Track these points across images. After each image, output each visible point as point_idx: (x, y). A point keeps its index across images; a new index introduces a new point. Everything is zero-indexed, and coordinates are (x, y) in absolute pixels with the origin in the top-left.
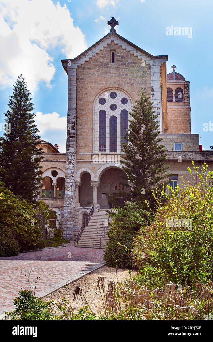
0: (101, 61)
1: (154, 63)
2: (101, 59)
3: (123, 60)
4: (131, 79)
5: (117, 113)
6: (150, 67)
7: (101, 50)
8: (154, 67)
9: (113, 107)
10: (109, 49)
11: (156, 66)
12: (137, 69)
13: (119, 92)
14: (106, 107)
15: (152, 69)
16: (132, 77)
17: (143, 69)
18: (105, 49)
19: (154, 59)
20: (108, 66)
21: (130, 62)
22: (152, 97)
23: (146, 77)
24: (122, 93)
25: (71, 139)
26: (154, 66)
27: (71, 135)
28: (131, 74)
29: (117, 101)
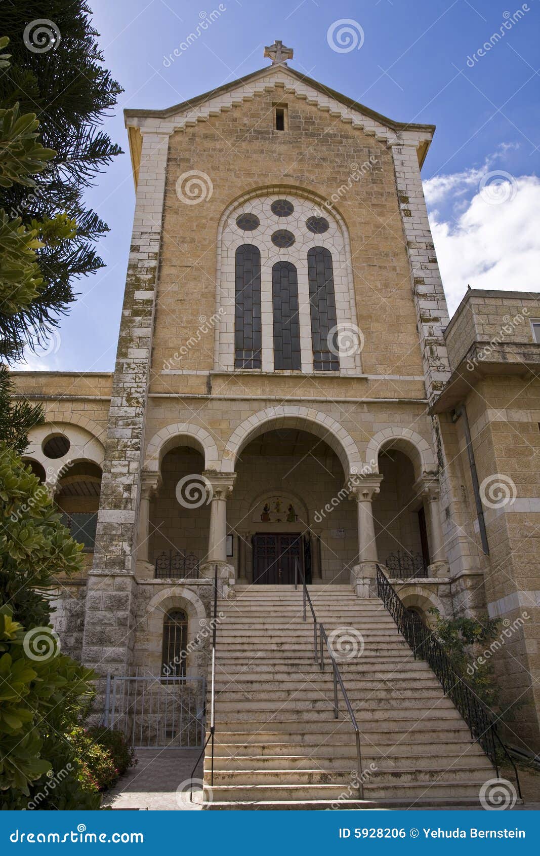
0: (245, 124)
1: (399, 138)
2: (245, 119)
3: (311, 128)
4: (336, 169)
5: (297, 256)
6: (389, 148)
7: (245, 99)
8: (401, 147)
9: (283, 239)
10: (268, 101)
11: (405, 147)
12: (352, 149)
13: (302, 200)
14: (261, 238)
15: (396, 153)
16: (340, 166)
17: (369, 151)
18: (258, 99)
19: (398, 132)
20: (267, 136)
21: (331, 132)
22: (406, 215)
23: (381, 168)
24: (309, 204)
25: (138, 319)
26: (399, 145)
27: (140, 307)
28: (337, 160)
29: (296, 224)
